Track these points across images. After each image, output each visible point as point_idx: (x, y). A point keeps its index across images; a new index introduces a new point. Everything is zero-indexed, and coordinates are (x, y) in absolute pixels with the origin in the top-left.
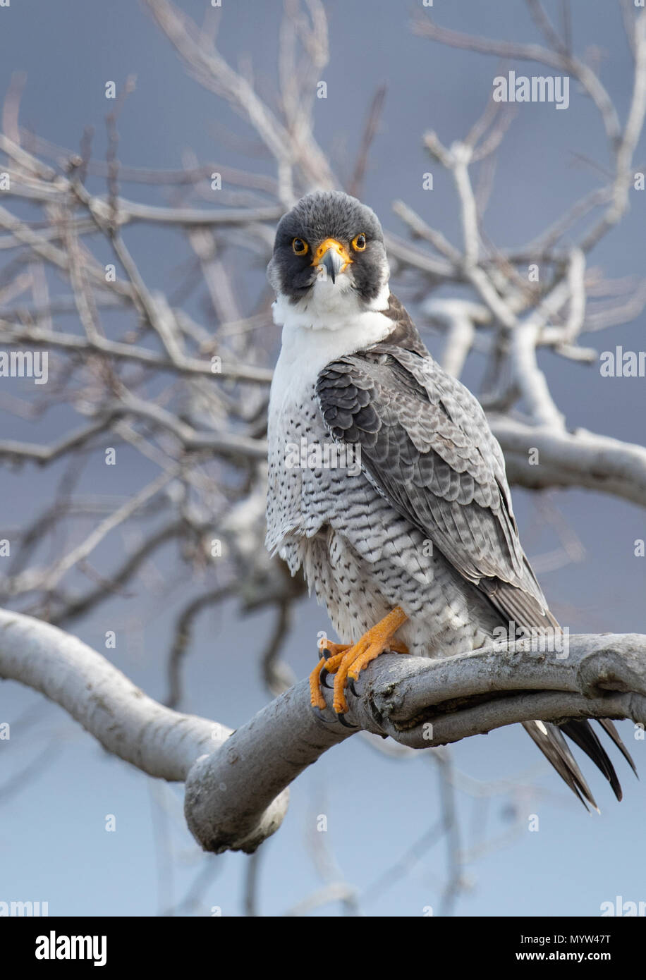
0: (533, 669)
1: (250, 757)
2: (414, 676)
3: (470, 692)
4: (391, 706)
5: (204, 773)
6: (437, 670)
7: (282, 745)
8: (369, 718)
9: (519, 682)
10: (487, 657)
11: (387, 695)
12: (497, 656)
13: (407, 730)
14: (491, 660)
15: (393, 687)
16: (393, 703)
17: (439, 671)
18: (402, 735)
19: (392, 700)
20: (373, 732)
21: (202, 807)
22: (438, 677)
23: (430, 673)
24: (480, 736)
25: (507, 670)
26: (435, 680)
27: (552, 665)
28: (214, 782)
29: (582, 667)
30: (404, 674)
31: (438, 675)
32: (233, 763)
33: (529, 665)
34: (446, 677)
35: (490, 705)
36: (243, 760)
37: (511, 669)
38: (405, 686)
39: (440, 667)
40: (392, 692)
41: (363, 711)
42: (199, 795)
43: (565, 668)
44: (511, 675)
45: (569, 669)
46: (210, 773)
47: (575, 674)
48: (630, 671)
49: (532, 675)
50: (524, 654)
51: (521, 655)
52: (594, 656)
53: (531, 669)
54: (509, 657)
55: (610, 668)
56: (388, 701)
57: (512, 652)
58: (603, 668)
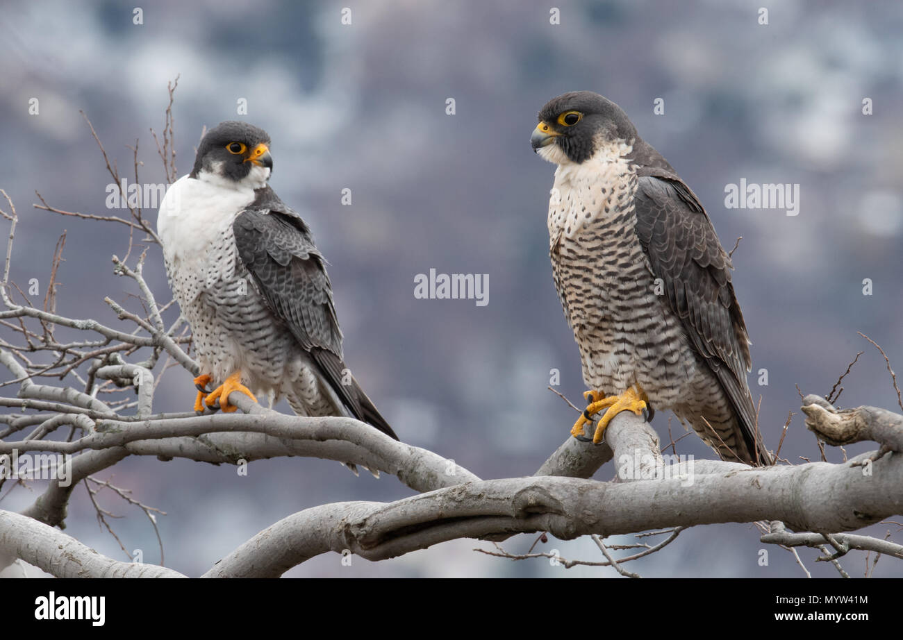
0: (474, 503)
2: (380, 512)
3: (423, 520)
4: (364, 532)
9: (462, 511)
10: (436, 497)
11: (361, 525)
12: (445, 496)
13: (370, 548)
14: (441, 498)
15: (365, 520)
17: (400, 508)
18: (366, 552)
19: (364, 529)
22: (399, 512)
23: (392, 510)
25: (454, 504)
26: (397, 515)
27: (489, 498)
29: (516, 497)
31: (399, 510)
33: (471, 499)
34: (406, 512)
37: (457, 503)
38: (374, 520)
39: (400, 505)
40: (365, 523)
41: (336, 539)
43: (500, 500)
44: (457, 507)
45: (503, 500)
47: (510, 503)
48: (552, 498)
49: (473, 506)
50: (467, 493)
51: (464, 494)
52: (525, 490)
53: (472, 502)
54: (455, 496)
55: (537, 498)
56: (362, 529)
57: (457, 492)
58: (531, 498)
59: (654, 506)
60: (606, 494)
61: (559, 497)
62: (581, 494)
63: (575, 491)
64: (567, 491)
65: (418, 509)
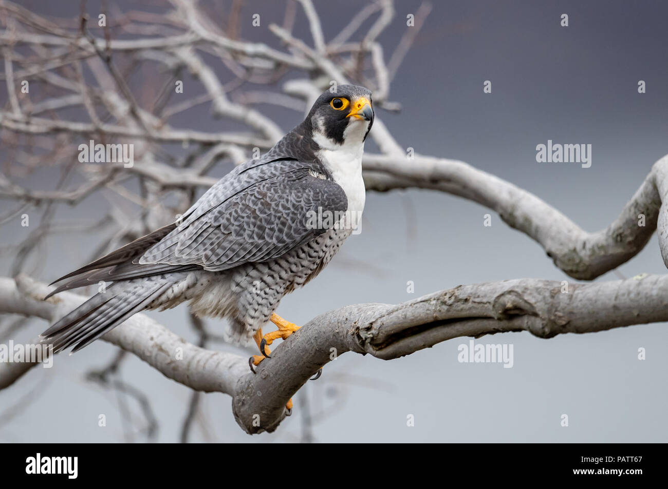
0: (462, 306)
1: (276, 374)
2: (384, 316)
3: (421, 323)
4: (371, 336)
5: (246, 386)
6: (399, 311)
7: (296, 365)
8: (356, 344)
9: (453, 314)
10: (431, 301)
11: (368, 329)
12: (438, 300)
13: (380, 349)
14: (434, 302)
15: (371, 324)
16: (372, 334)
17: (400, 311)
18: (378, 353)
19: (371, 332)
20: (358, 352)
21: (246, 407)
22: (400, 316)
23: (394, 314)
24: (427, 349)
25: (445, 308)
26: (398, 318)
27: (475, 302)
28: (254, 391)
29: (495, 302)
30: (377, 315)
31: (400, 314)
32: (265, 378)
33: (459, 303)
34: (405, 315)
35: (434, 330)
36: (271, 376)
37: (448, 307)
38: (379, 323)
39: (401, 309)
40: (371, 327)
41: (351, 340)
42: (244, 400)
43: (484, 303)
44: (448, 311)
45: (486, 303)
46: (250, 386)
47: (491, 307)
48: (526, 302)
49: (462, 310)
50: (456, 297)
51: (453, 298)
52: (502, 295)
53: (461, 306)
54: (446, 300)
55: (514, 301)
56: (369, 333)
57: (448, 296)
58: (509, 301)
59: (615, 307)
60: (574, 296)
61: (532, 301)
62: (552, 297)
63: (547, 294)
64: (539, 294)
65: (416, 313)
